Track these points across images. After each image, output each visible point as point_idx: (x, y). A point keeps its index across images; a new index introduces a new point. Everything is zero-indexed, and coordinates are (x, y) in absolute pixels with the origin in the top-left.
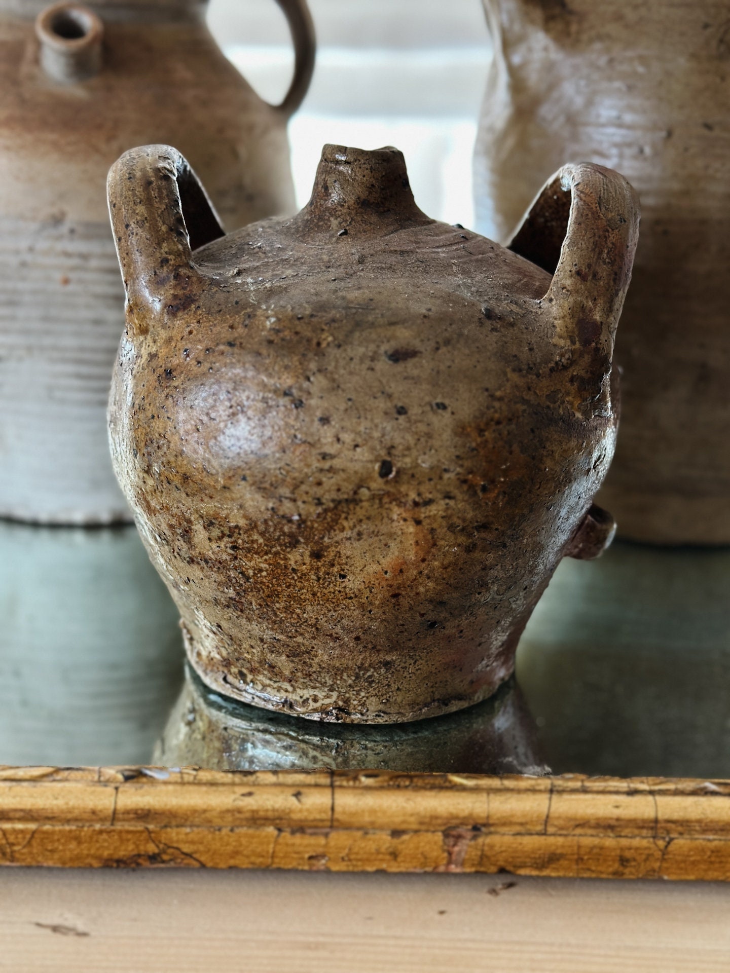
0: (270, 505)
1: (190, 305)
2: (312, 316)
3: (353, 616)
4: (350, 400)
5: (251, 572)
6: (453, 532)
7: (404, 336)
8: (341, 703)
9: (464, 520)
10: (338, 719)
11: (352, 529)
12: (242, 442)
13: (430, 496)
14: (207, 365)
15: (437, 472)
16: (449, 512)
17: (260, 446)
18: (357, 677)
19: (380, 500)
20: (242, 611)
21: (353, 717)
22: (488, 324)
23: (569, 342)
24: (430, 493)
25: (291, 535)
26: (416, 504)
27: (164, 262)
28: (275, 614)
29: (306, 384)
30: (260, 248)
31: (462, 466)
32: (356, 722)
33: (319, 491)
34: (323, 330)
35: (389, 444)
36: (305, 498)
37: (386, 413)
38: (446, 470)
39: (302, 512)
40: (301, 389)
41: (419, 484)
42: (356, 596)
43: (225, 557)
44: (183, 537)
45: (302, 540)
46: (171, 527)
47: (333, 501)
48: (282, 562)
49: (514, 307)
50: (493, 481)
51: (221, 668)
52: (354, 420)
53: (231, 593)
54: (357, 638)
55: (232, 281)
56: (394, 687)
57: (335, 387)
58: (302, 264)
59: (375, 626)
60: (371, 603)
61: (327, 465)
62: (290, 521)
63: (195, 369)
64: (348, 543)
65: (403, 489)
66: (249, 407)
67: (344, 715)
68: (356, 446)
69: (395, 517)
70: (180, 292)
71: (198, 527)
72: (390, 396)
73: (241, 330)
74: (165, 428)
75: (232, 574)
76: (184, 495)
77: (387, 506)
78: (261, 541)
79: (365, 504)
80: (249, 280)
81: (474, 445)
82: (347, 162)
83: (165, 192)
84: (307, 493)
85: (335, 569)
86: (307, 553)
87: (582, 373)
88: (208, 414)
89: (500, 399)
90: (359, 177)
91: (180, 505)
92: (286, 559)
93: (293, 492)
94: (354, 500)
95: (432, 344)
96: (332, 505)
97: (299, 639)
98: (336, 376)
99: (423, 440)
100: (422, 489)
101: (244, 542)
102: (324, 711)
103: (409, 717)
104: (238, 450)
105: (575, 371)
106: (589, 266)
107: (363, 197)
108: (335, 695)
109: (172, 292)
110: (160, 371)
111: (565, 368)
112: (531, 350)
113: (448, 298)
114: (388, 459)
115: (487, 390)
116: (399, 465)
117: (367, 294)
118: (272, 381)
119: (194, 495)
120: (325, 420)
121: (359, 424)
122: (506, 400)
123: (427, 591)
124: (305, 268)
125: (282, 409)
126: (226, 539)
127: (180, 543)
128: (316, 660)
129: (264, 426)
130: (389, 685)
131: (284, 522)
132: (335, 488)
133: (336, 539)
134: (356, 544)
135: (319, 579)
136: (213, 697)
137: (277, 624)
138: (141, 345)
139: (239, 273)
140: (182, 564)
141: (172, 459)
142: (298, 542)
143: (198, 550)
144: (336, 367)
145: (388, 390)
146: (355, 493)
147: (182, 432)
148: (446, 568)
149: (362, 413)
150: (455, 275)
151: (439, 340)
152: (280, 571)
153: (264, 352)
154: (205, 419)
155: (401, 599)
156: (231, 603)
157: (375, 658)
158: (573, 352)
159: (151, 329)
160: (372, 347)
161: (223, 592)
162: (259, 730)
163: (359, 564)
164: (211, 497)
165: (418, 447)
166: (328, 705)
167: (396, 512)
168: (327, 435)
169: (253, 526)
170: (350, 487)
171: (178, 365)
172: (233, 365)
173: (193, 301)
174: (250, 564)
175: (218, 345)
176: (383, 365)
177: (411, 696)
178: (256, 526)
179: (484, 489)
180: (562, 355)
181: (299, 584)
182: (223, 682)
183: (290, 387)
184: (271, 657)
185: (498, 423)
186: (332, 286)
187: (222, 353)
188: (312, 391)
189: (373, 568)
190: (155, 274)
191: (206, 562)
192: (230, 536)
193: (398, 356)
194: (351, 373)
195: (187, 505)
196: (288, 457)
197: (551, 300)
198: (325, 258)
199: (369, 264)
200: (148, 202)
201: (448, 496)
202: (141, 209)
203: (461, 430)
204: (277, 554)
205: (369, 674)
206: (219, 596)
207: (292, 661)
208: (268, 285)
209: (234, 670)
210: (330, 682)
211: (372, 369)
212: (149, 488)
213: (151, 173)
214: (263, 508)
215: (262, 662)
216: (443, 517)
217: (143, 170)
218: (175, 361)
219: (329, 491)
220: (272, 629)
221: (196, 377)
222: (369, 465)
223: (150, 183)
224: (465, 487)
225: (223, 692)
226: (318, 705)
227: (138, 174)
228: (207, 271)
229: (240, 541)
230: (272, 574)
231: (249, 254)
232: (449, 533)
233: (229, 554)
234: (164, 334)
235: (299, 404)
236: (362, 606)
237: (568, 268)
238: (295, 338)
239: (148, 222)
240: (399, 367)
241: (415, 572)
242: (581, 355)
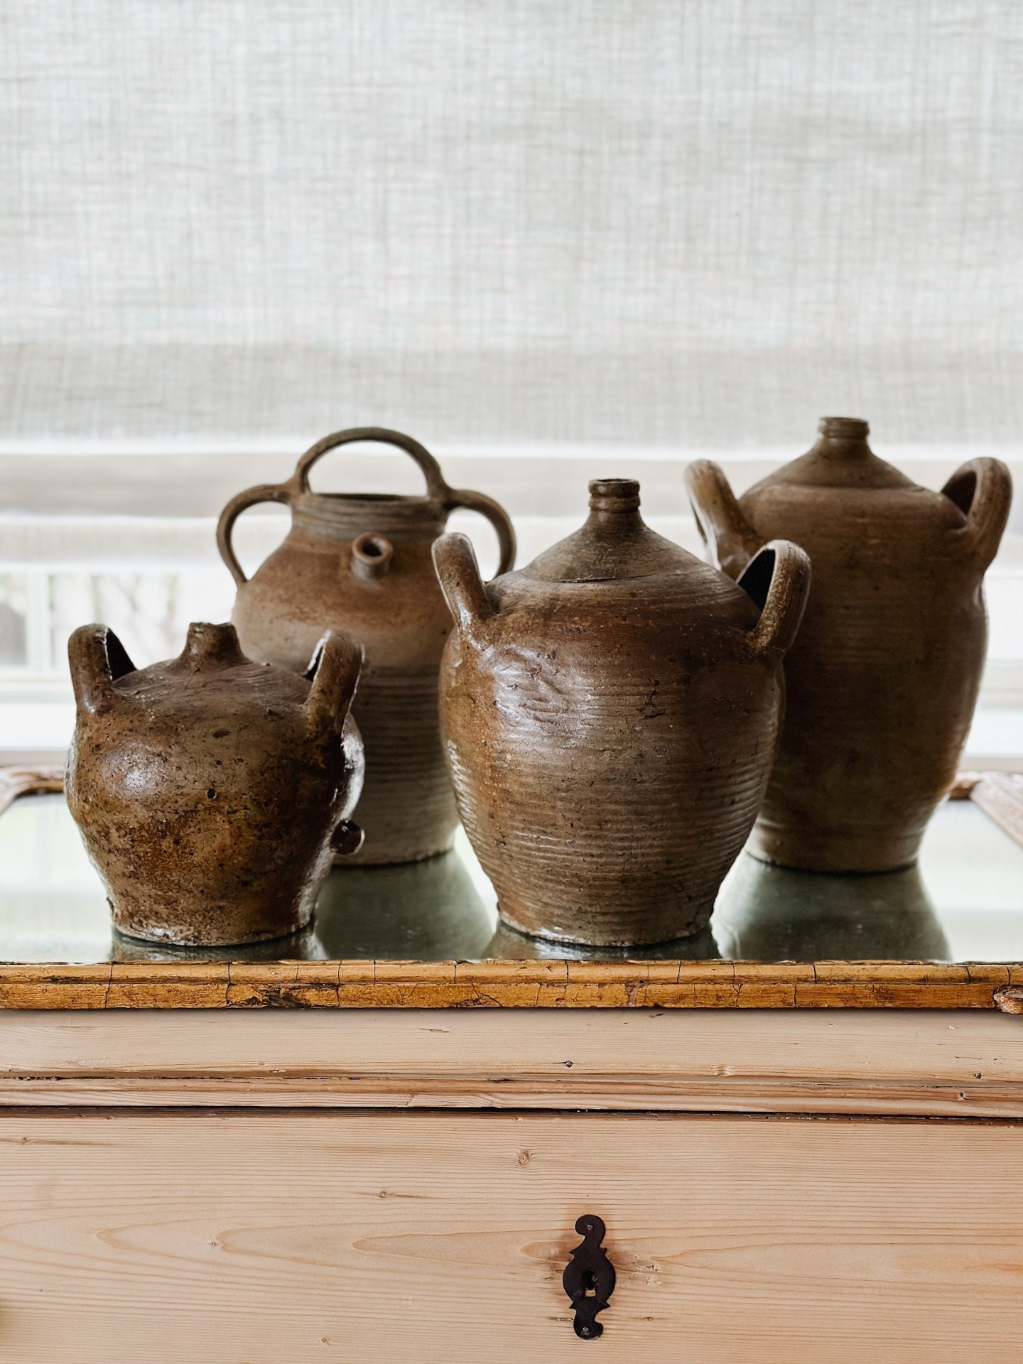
0: (151, 815)
1: (110, 710)
2: (174, 715)
3: (199, 878)
4: (192, 757)
5: (142, 854)
6: (250, 828)
7: (222, 724)
8: (196, 934)
9: (256, 821)
10: (194, 943)
11: (195, 827)
12: (136, 781)
13: (235, 808)
14: (118, 742)
15: (238, 795)
16: (247, 816)
17: (145, 783)
18: (204, 916)
19: (210, 810)
20: (138, 879)
21: (203, 941)
22: (269, 718)
23: (315, 727)
24: (236, 806)
25: (163, 832)
26: (229, 813)
27: (97, 688)
28: (157, 880)
29: (169, 750)
30: (151, 679)
31: (252, 792)
32: (205, 945)
33: (177, 806)
34: (179, 722)
35: (213, 780)
36: (169, 810)
37: (211, 764)
38: (244, 794)
39: (167, 818)
40: (166, 752)
41: (230, 801)
42: (200, 866)
43: (128, 846)
44: (105, 837)
45: (168, 834)
46: (99, 832)
47: (184, 811)
48: (158, 847)
49: (286, 709)
50: (270, 800)
51: (128, 920)
52: (194, 768)
53: (132, 868)
54: (202, 891)
55: (133, 697)
56: (226, 923)
57: (184, 751)
58: (173, 687)
59: (211, 883)
60: (208, 870)
61: (179, 792)
62: (161, 823)
63: (112, 744)
64: (193, 835)
65: (222, 804)
66: (140, 762)
67: (198, 940)
68: (195, 781)
69: (218, 820)
70: (105, 704)
71: (113, 830)
72: (213, 755)
73: (136, 723)
74: (95, 776)
75: (132, 856)
76: (105, 813)
77: (213, 814)
78: (146, 835)
79: (202, 813)
80: (143, 696)
81: (258, 780)
82: (200, 632)
83: (98, 650)
84: (170, 807)
85: (187, 850)
86: (172, 841)
87: (322, 743)
88: (118, 767)
89: (274, 757)
90: (207, 640)
91: (103, 819)
92: (160, 845)
93: (162, 807)
94: (195, 811)
95: (238, 728)
96: (183, 814)
97: (170, 893)
98: (185, 745)
99: (231, 777)
100: (232, 804)
101: (138, 837)
102: (187, 939)
103: (235, 941)
104: (133, 786)
105: (317, 743)
106: (328, 687)
107: (209, 650)
108: (192, 928)
109: (100, 703)
110: (93, 746)
111: (312, 741)
112: (293, 731)
113: (249, 704)
114: (212, 788)
115: (266, 752)
116: (218, 791)
117: (204, 703)
118: (152, 749)
119: (110, 812)
120: (179, 768)
121: (196, 769)
122: (277, 757)
123: (239, 862)
124: (173, 690)
125: (157, 763)
126: (128, 836)
127: (104, 842)
128: (180, 907)
129: (147, 772)
130: (223, 922)
131: (159, 823)
132: (185, 804)
133: (187, 832)
134: (199, 835)
135: (178, 856)
136: (124, 939)
137: (158, 885)
138: (83, 732)
139: (138, 693)
140: (105, 855)
141: (99, 793)
142: (166, 835)
143: (113, 844)
144: (185, 741)
145: (212, 752)
146: (196, 807)
147: (104, 778)
148: (248, 849)
149: (198, 764)
150: (255, 692)
151: (241, 726)
152: (158, 853)
153: (148, 734)
154: (117, 770)
155: (224, 866)
156: (133, 875)
157: (214, 904)
158: (317, 732)
159: (89, 724)
160: (205, 730)
161: (127, 868)
162: (150, 952)
163: (199, 846)
164: (119, 812)
165: (229, 781)
166: (189, 935)
167: (218, 818)
168: (179, 776)
169: (142, 827)
170: (193, 803)
171: (103, 742)
172: (131, 741)
173: (112, 708)
174: (141, 850)
175: (124, 731)
176: (211, 739)
177: (237, 929)
178: (144, 827)
179: (266, 804)
180: (311, 734)
181: (168, 860)
182: (129, 928)
183: (161, 752)
184: (155, 907)
185: (272, 769)
186: (187, 699)
187: (126, 735)
188: (172, 753)
189: (208, 849)
190: (92, 694)
191: (118, 850)
192: (130, 834)
193: (218, 735)
194: (193, 744)
195: (107, 818)
196: (159, 789)
197: (307, 705)
198: (185, 684)
199: (208, 688)
200: (89, 656)
201: (246, 808)
202: (85, 659)
203: (251, 773)
204: (155, 842)
205: (211, 914)
206: (125, 870)
207: (167, 908)
208: (152, 699)
209: (136, 919)
210: (189, 920)
211: (204, 742)
212: (86, 811)
213: (91, 639)
214: (147, 816)
215: (151, 911)
216: (244, 820)
217: (88, 639)
218: (101, 740)
219: (181, 806)
220: (155, 889)
221: (112, 748)
222: (203, 791)
223: (90, 645)
224: (255, 803)
225: (130, 934)
226: (183, 935)
227: (84, 640)
228: (121, 692)
229: (135, 837)
230: (153, 855)
231: (145, 682)
232: (248, 829)
233: (130, 845)
234: (96, 726)
235: (165, 760)
236: (203, 871)
237: (317, 688)
238: (164, 726)
239: (89, 667)
240: (219, 740)
241: (231, 851)
242: (323, 734)
